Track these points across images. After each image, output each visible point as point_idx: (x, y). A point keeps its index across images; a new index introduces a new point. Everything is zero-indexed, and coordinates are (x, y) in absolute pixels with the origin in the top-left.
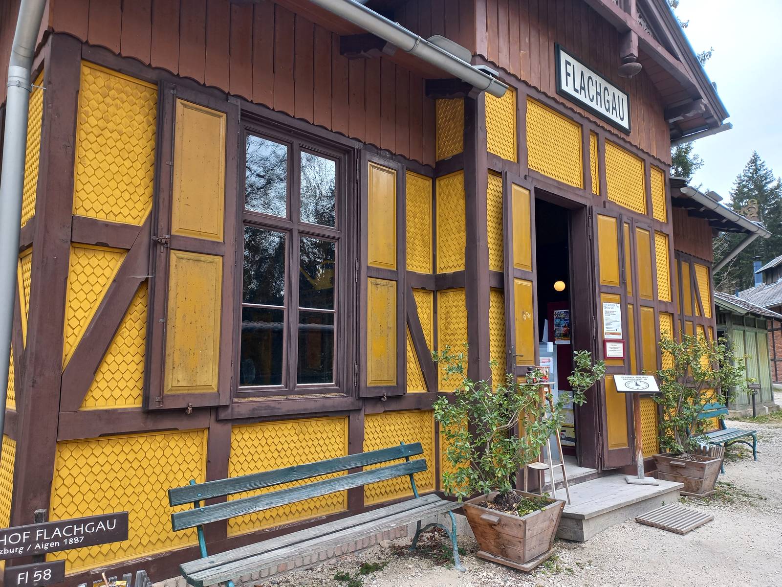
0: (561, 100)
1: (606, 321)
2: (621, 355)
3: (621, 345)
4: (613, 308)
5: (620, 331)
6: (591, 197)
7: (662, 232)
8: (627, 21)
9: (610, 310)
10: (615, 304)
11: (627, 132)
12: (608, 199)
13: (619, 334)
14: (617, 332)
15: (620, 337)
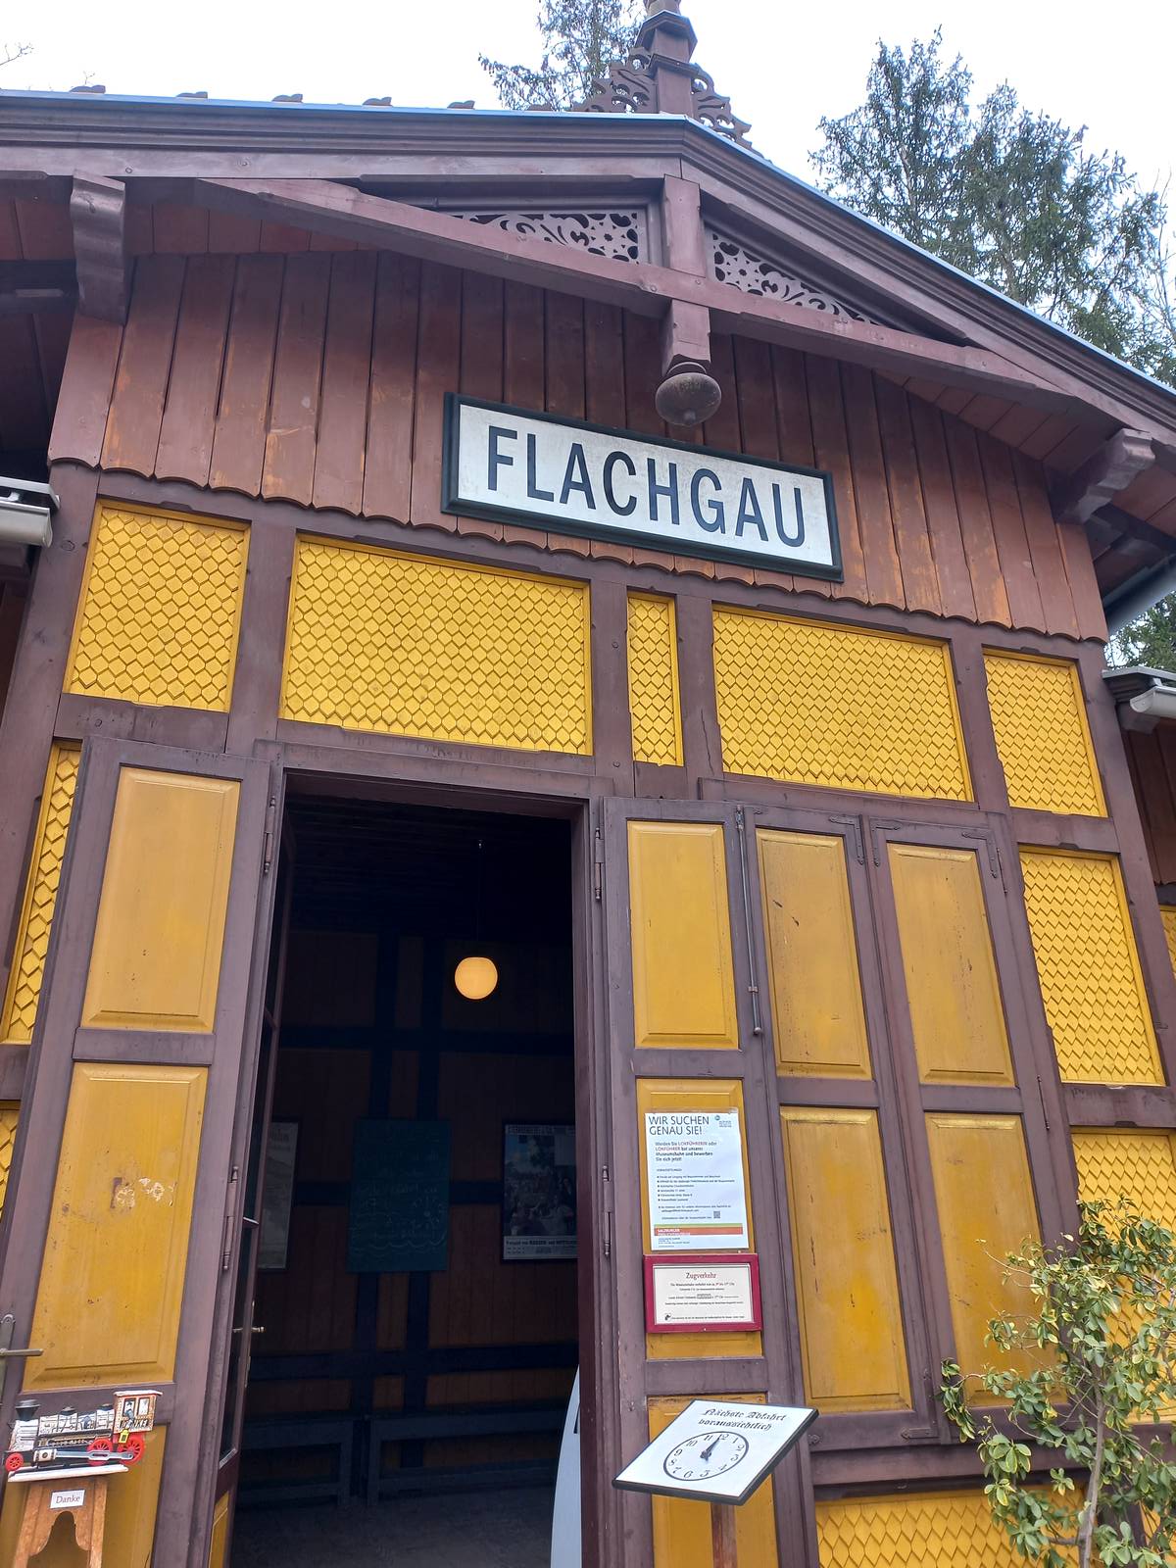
0: (467, 527)
1: (661, 1180)
2: (744, 1313)
3: (741, 1275)
4: (695, 1131)
5: (737, 1213)
6: (626, 773)
7: (1075, 848)
8: (641, 282)
9: (685, 1137)
10: (712, 1116)
11: (829, 575)
12: (726, 769)
13: (736, 1230)
14: (723, 1221)
15: (741, 1241)
